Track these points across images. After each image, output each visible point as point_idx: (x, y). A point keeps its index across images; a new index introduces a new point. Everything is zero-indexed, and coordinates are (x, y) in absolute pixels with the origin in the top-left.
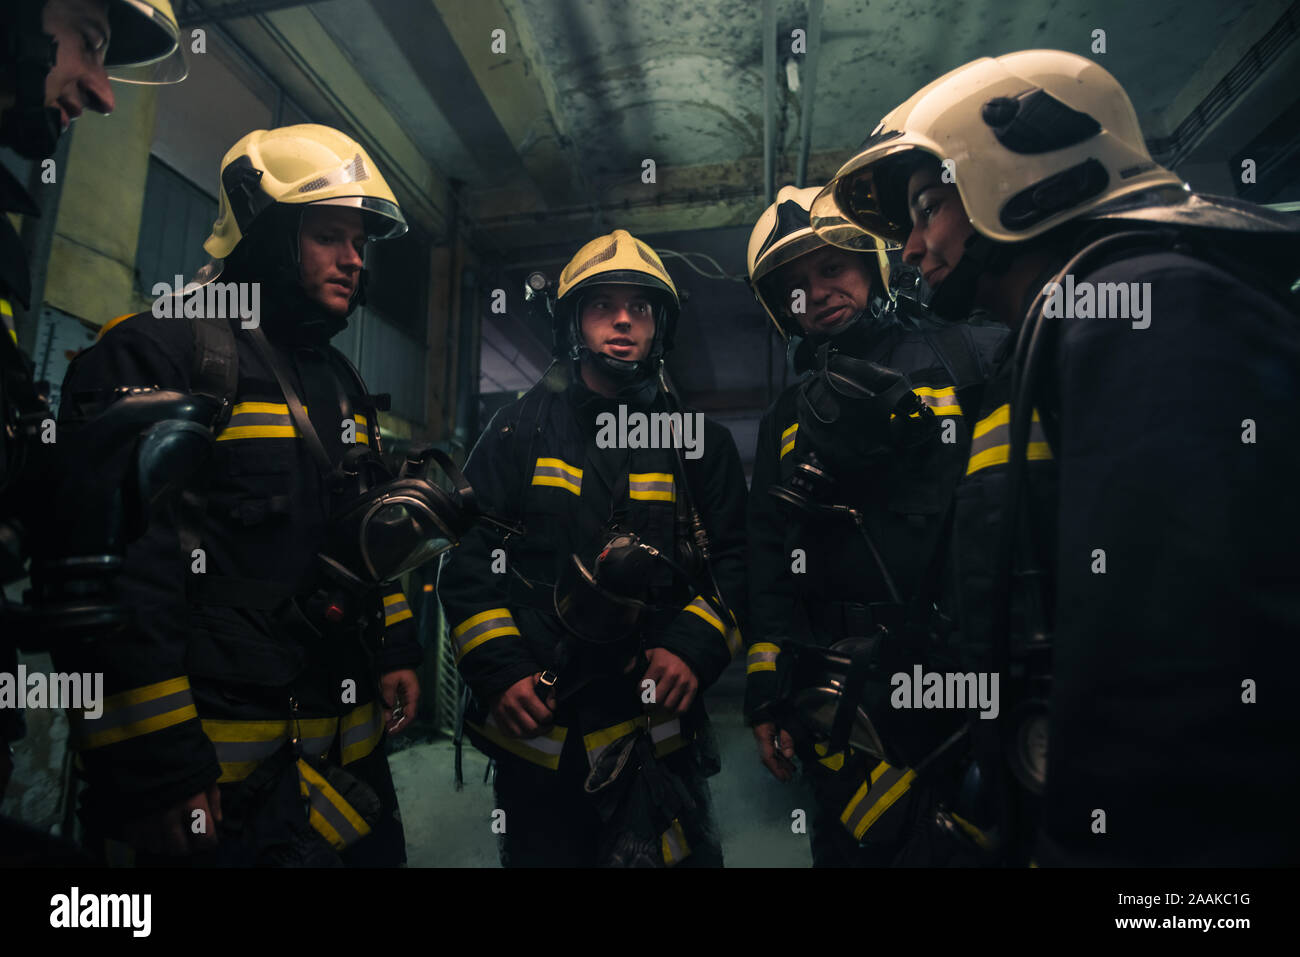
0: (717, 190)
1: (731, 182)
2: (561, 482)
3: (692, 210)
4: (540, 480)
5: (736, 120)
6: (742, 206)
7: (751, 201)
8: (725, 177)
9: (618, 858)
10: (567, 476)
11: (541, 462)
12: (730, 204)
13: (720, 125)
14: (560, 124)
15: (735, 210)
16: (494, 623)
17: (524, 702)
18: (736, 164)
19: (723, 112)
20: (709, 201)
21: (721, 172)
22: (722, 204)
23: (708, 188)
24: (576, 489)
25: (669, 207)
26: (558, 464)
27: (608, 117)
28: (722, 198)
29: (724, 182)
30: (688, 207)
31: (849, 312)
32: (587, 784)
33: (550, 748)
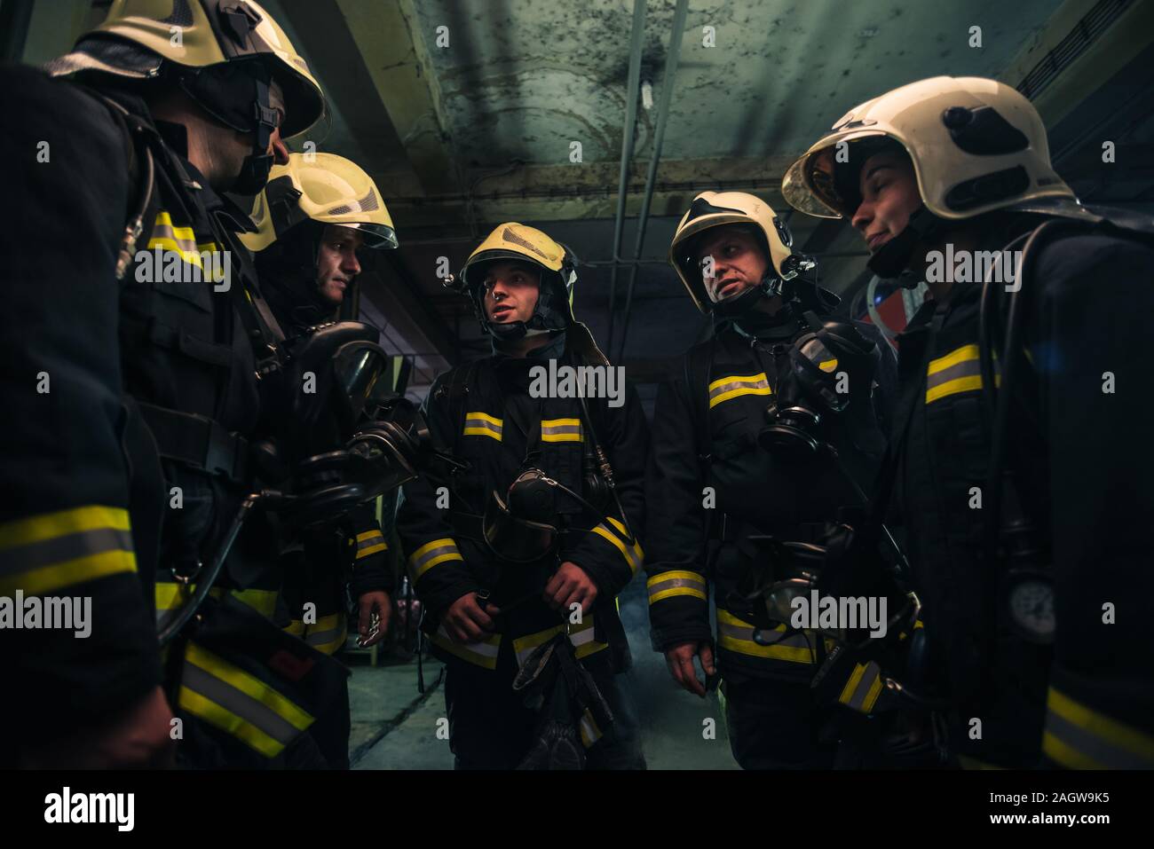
0: (575, 187)
1: (587, 181)
2: (487, 431)
3: (550, 204)
4: (470, 431)
5: (595, 129)
6: (596, 202)
7: (604, 199)
8: (582, 177)
9: (544, 742)
10: (491, 426)
11: (469, 416)
12: (586, 200)
13: (581, 132)
14: (442, 121)
15: (589, 205)
16: (441, 550)
17: (469, 612)
18: (592, 167)
19: (584, 121)
20: (568, 197)
21: (579, 172)
22: (579, 199)
23: (568, 185)
24: (497, 436)
25: (531, 199)
26: (483, 417)
27: (485, 119)
28: (579, 195)
29: (580, 181)
30: (550, 201)
31: (740, 285)
32: (515, 683)
33: (488, 651)
